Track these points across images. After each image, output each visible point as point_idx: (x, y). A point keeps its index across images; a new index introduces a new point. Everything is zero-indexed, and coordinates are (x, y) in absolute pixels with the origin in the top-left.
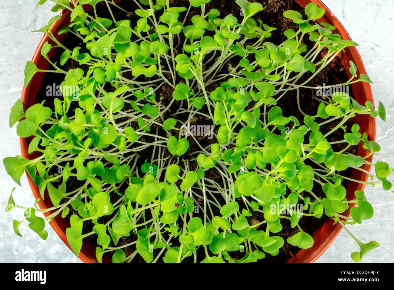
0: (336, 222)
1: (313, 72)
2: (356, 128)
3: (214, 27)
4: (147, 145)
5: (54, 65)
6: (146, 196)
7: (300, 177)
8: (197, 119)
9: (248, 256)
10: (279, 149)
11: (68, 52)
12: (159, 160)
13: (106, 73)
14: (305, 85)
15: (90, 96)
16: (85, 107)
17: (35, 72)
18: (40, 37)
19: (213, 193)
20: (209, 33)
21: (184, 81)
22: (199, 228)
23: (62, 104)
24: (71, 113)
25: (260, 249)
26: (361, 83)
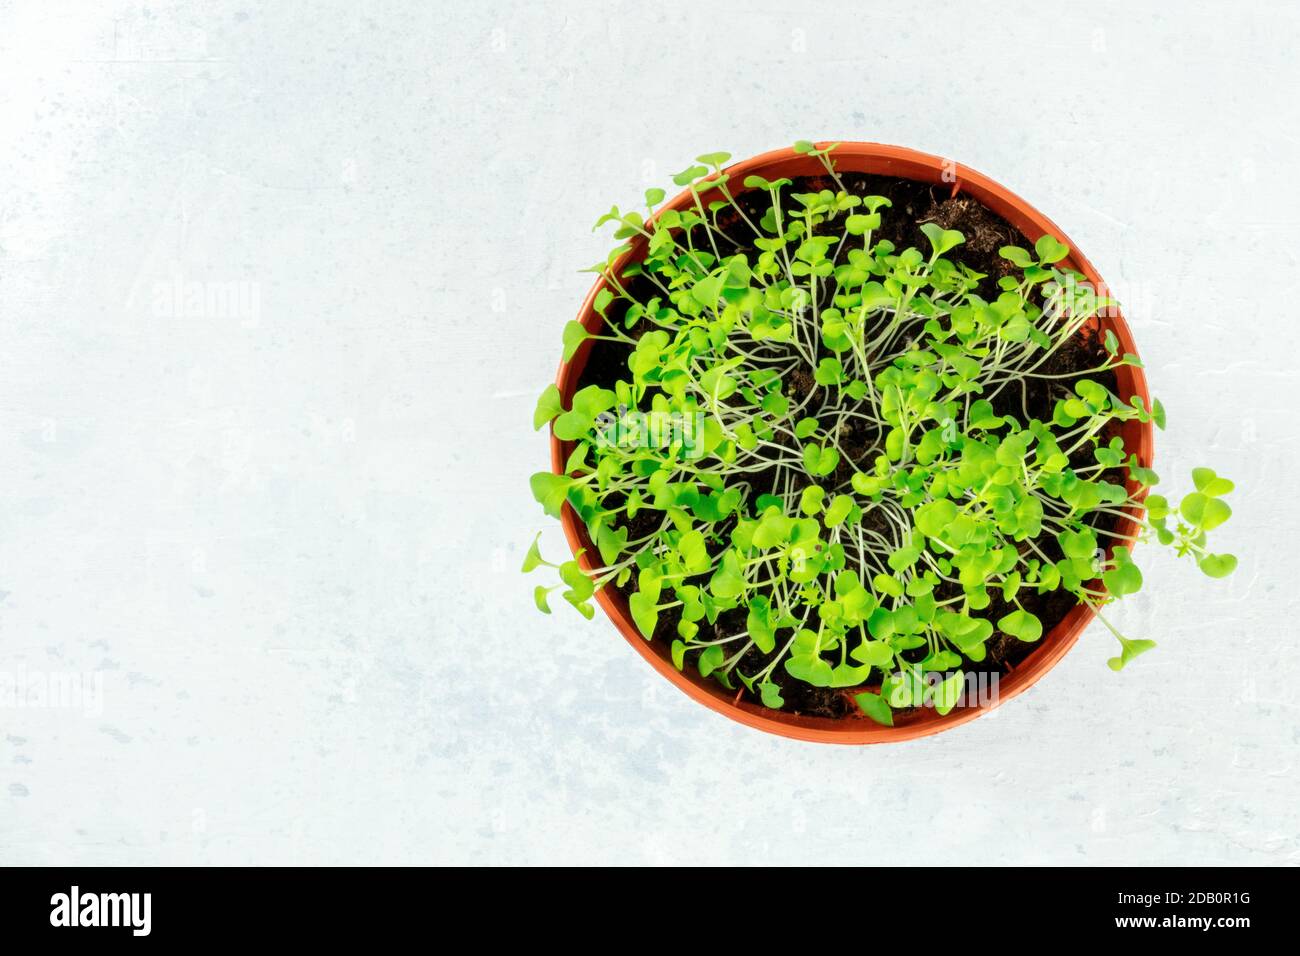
0: (1081, 601)
1: (1046, 348)
2: (1117, 443)
3: (884, 270)
4: (769, 463)
5: (615, 328)
6: (770, 534)
7: (1020, 514)
8: (850, 427)
9: (932, 656)
10: (985, 464)
11: (637, 307)
12: (786, 495)
13: (710, 335)
14: (1032, 372)
15: (681, 372)
16: (672, 391)
17: (582, 339)
18: (592, 281)
19: (876, 554)
20: (877, 278)
21: (833, 355)
22: (853, 588)
23: (631, 389)
24: (645, 406)
25: (954, 649)
26: (1126, 368)
